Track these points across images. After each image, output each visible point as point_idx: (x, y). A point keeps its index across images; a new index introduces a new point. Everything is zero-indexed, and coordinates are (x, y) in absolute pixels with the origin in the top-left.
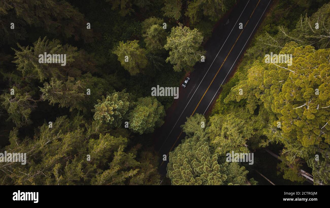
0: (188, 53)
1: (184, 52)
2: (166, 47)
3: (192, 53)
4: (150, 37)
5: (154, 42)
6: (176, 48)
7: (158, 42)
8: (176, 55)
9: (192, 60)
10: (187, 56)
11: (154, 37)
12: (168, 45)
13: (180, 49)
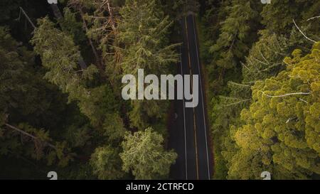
0: (155, 159)
1: (149, 161)
2: (125, 168)
3: (159, 157)
4: (102, 169)
5: (110, 173)
6: (137, 162)
7: (114, 170)
8: (142, 171)
9: (163, 167)
10: (155, 163)
11: (106, 166)
12: (126, 164)
13: (142, 159)
